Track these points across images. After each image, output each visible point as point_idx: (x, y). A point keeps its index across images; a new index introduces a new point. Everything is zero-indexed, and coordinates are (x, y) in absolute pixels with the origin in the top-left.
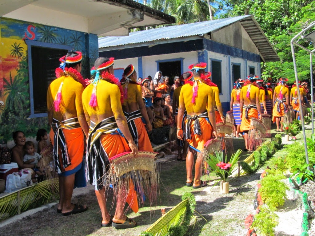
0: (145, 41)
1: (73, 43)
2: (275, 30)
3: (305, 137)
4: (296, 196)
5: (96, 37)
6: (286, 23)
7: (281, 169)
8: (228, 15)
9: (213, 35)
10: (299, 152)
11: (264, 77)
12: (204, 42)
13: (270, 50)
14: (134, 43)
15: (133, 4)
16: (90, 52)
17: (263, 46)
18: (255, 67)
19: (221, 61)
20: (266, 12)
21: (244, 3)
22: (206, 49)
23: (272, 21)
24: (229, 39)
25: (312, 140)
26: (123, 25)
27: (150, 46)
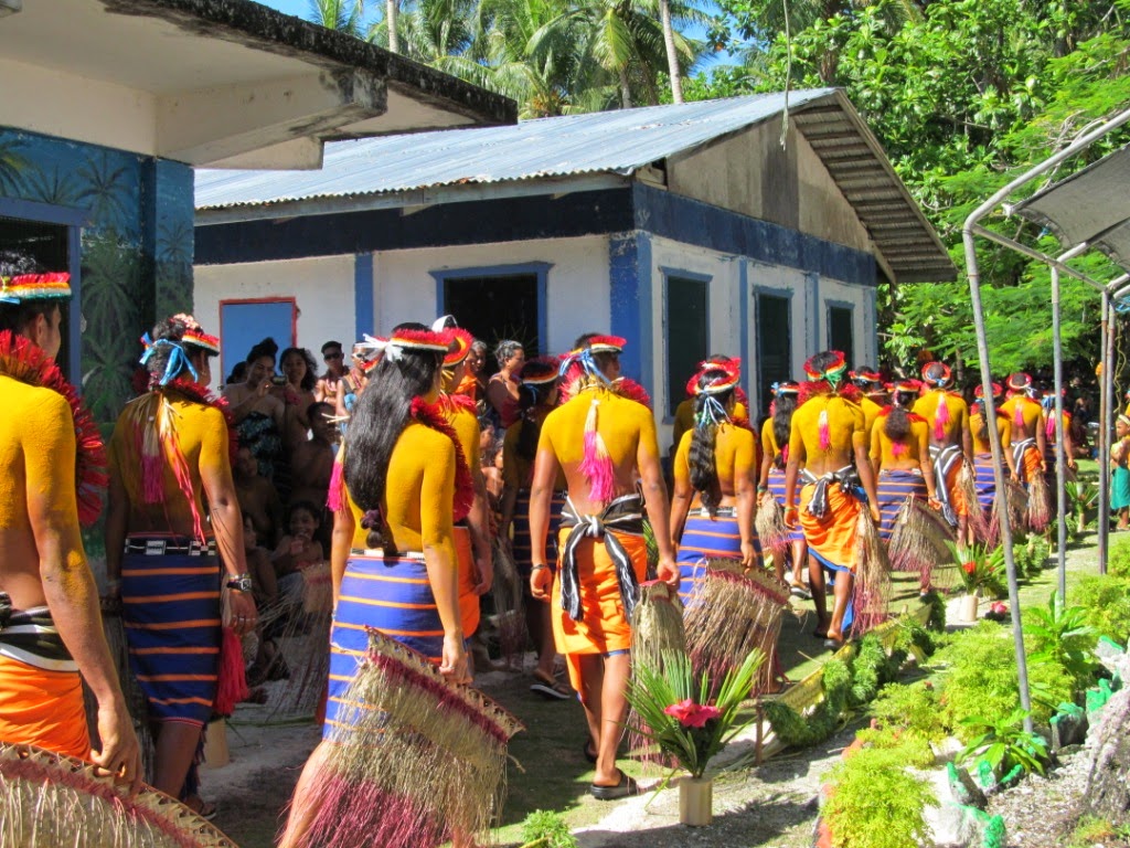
0: (389, 189)
1: (90, 198)
2: (943, 144)
3: (1018, 603)
4: (967, 828)
5: (183, 174)
6: (990, 117)
7: (922, 728)
8: (747, 74)
9: (676, 171)
10: (993, 662)
11: (898, 346)
12: (637, 198)
13: (918, 236)
14: (342, 194)
15: (345, 49)
16: (160, 234)
17: (886, 216)
18: (853, 305)
19: (710, 278)
20: (907, 71)
21: (817, 28)
22: (644, 228)
23: (932, 110)
24: (742, 187)
25: (1053, 615)
26: (298, 131)
27: (410, 208)
